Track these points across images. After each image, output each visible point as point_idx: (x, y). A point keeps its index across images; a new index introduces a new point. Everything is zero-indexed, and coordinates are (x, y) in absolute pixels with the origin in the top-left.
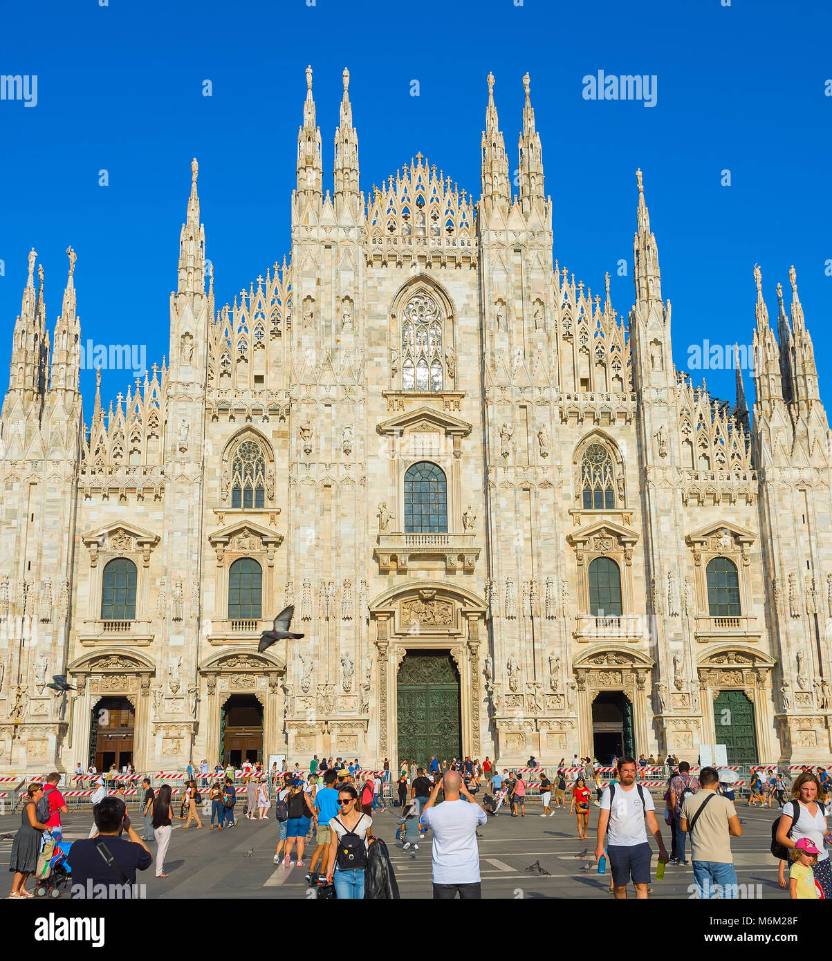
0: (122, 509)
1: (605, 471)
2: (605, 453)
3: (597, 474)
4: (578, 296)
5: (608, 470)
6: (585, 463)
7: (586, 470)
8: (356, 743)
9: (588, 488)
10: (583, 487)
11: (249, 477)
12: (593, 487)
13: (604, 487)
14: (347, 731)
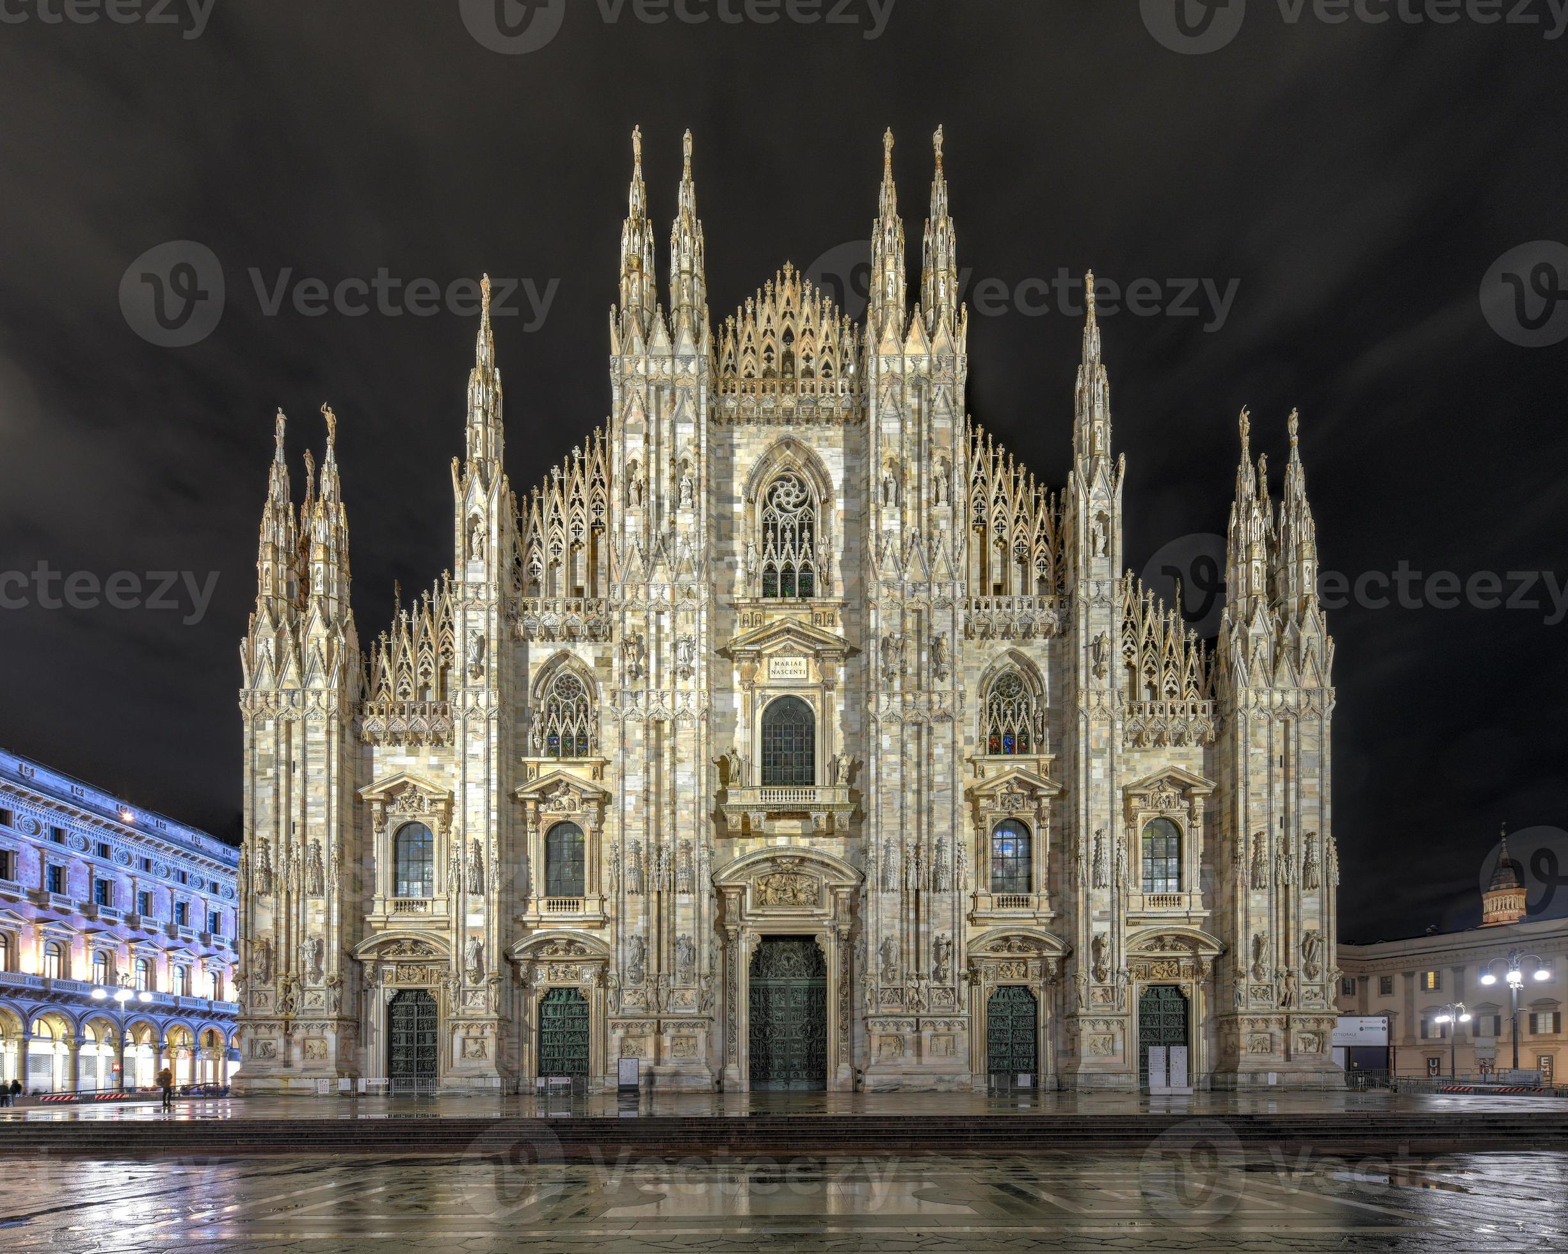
0: (411, 760)
1: (1019, 709)
2: (1020, 685)
3: (1009, 712)
4: (995, 465)
5: (1023, 706)
6: (994, 698)
7: (995, 707)
8: (695, 1046)
9: (996, 732)
10: (989, 730)
11: (568, 720)
12: (1002, 730)
13: (1017, 730)
14: (685, 1031)
